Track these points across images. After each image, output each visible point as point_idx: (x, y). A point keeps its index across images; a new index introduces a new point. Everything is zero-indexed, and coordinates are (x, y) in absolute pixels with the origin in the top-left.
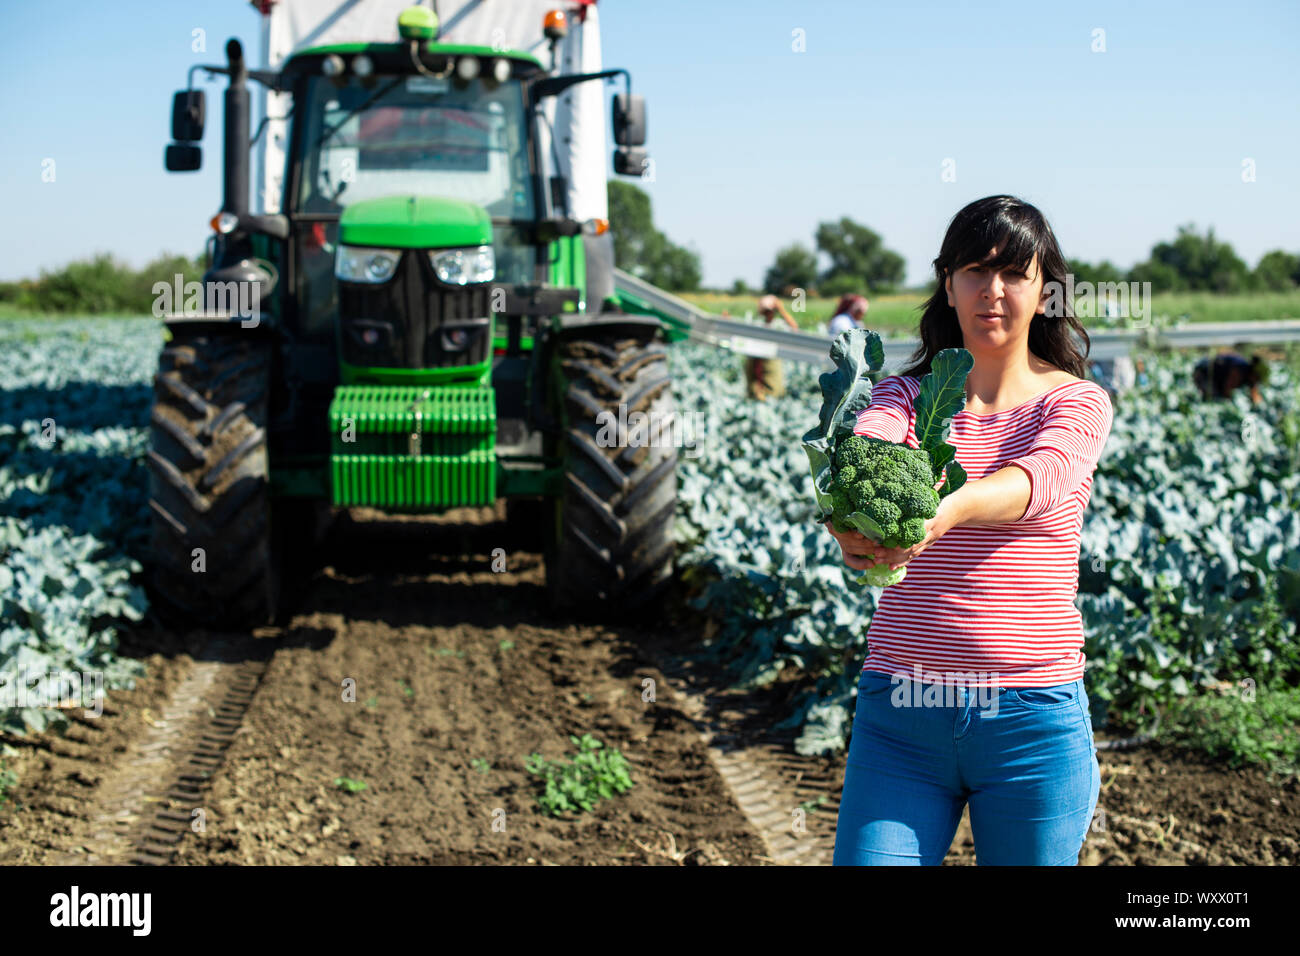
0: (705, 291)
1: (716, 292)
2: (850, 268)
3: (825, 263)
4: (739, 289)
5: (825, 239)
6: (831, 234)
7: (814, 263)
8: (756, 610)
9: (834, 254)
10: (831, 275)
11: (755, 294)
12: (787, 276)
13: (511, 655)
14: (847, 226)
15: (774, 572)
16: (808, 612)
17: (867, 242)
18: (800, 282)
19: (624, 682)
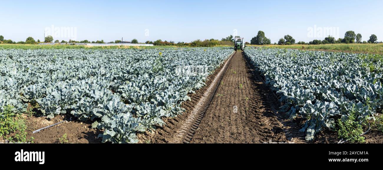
0: (271, 44)
1: (272, 44)
2: (289, 41)
3: (286, 40)
4: (275, 44)
5: (285, 38)
6: (286, 37)
7: (284, 40)
8: (290, 102)
9: (287, 40)
10: (286, 42)
11: (277, 44)
12: (281, 42)
13: (248, 111)
14: (288, 36)
15: (295, 97)
16: (302, 106)
17: (291, 38)
18: (283, 43)
19: (268, 118)
